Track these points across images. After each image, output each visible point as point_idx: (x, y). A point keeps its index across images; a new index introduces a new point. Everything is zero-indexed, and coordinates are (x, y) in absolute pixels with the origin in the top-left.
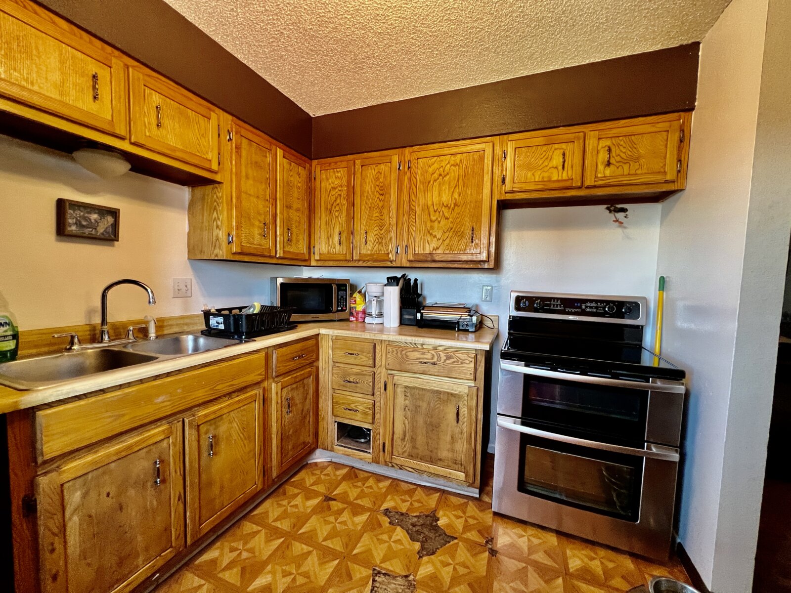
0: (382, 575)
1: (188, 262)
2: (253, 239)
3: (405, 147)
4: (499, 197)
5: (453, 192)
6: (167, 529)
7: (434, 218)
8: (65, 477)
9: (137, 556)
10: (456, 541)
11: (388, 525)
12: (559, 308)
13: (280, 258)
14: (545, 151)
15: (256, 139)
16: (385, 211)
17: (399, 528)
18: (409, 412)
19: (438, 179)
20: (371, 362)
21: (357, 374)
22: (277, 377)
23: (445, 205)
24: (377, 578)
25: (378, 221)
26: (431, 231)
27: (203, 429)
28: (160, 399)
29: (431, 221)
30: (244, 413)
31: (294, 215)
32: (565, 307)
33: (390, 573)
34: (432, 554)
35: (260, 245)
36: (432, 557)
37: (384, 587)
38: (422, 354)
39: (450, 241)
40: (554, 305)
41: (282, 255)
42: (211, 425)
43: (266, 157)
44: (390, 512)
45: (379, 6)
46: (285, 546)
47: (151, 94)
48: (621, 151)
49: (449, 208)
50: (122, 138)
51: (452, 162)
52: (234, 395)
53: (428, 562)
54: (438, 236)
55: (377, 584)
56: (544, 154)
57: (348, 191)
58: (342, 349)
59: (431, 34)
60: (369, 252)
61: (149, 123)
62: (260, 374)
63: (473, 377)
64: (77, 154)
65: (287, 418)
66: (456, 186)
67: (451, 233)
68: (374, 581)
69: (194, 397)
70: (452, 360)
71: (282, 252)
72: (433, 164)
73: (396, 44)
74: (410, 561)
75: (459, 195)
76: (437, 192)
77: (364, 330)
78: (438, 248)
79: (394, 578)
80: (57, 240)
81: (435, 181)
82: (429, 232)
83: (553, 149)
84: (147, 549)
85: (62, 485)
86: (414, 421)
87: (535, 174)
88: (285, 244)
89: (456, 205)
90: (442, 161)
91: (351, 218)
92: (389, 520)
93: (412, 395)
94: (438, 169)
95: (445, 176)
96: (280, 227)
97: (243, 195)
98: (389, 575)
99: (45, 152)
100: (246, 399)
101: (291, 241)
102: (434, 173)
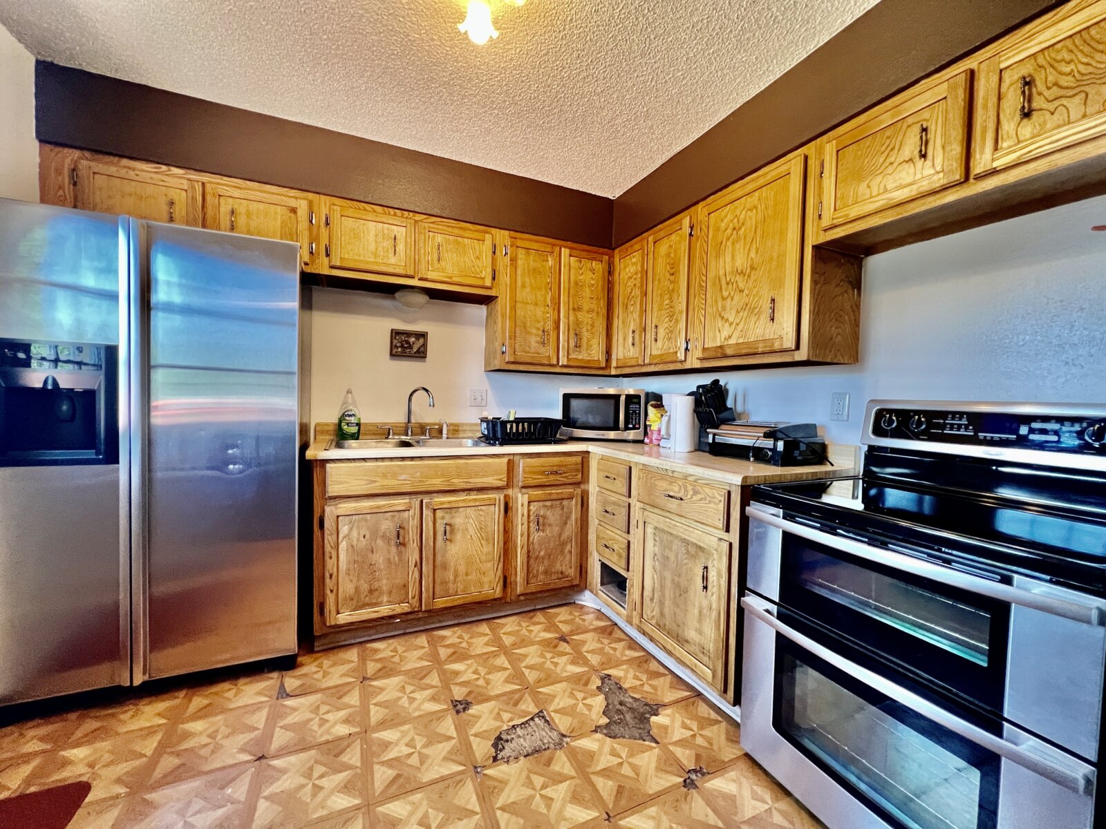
0: (543, 720)
1: (484, 373)
2: (529, 347)
3: (697, 203)
4: (814, 239)
5: (749, 250)
6: (405, 586)
7: (725, 294)
8: (339, 512)
9: (381, 593)
10: (653, 745)
11: (594, 687)
12: (962, 432)
13: (564, 366)
14: (888, 138)
15: (535, 246)
16: (675, 295)
17: (602, 697)
18: (657, 563)
19: (732, 235)
20: (624, 490)
21: (614, 503)
22: (522, 487)
23: (739, 271)
24: (536, 719)
25: (668, 310)
26: (723, 314)
27: (439, 514)
28: (403, 477)
29: (724, 299)
30: (481, 513)
31: (584, 317)
32: (976, 431)
33: (551, 723)
34: (610, 737)
35: (538, 353)
36: (608, 740)
37: (536, 729)
38: (669, 484)
39: (745, 324)
40: (952, 425)
41: (565, 363)
42: (447, 513)
43: (547, 261)
44: (609, 679)
45: (578, 71)
46: (495, 655)
47: (434, 236)
48: (1061, 73)
49: (744, 275)
50: (412, 277)
51: (748, 206)
52: (472, 493)
53: (599, 740)
54: (731, 319)
55: (531, 723)
56: (887, 144)
57: (642, 277)
58: (604, 471)
59: (653, 61)
60: (659, 353)
61: (432, 260)
62: (501, 480)
63: (721, 525)
64: (397, 295)
65: (536, 536)
66: (753, 240)
67: (747, 311)
68: (532, 719)
69: (428, 483)
70: (699, 496)
71: (566, 359)
72: (726, 216)
73: (628, 91)
74: (580, 729)
75: (757, 252)
76: (730, 255)
77: (659, 456)
78: (730, 337)
79: (552, 729)
80: (391, 359)
81: (728, 239)
82: (720, 315)
83: (904, 127)
84: (390, 593)
85: (338, 517)
86: (662, 579)
87: (871, 185)
88: (571, 351)
89: (752, 268)
90: (737, 207)
91: (643, 311)
92: (600, 685)
93: (661, 541)
94: (732, 221)
95: (740, 228)
96: (564, 333)
97: (518, 305)
98: (549, 724)
99: (383, 298)
100: (483, 500)
101: (580, 347)
102: (726, 229)
